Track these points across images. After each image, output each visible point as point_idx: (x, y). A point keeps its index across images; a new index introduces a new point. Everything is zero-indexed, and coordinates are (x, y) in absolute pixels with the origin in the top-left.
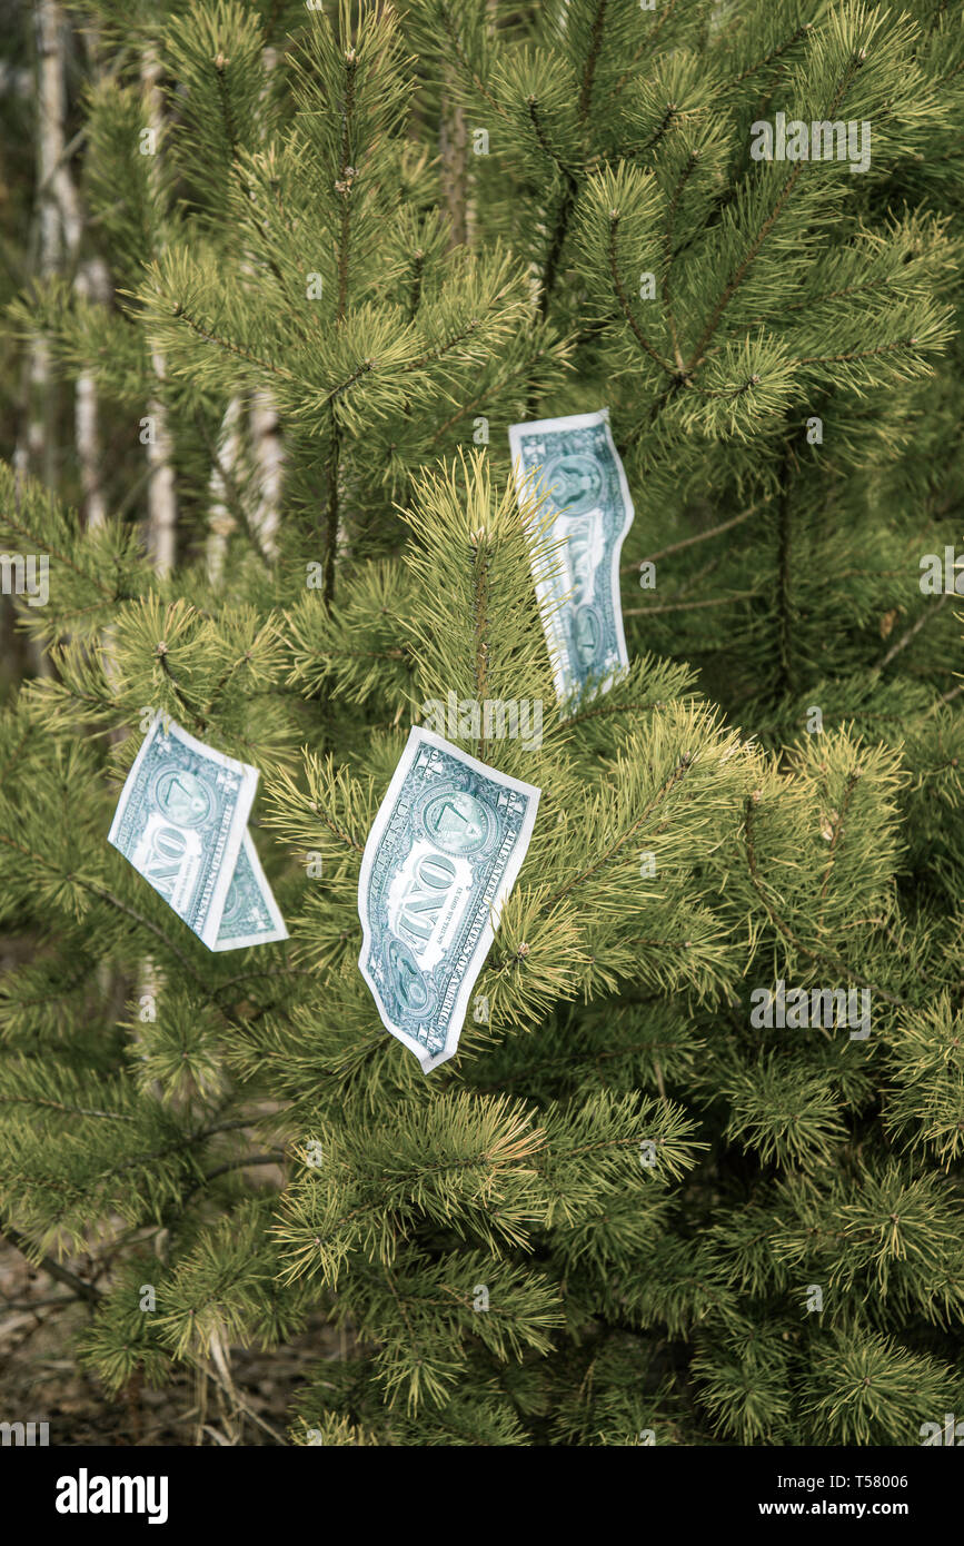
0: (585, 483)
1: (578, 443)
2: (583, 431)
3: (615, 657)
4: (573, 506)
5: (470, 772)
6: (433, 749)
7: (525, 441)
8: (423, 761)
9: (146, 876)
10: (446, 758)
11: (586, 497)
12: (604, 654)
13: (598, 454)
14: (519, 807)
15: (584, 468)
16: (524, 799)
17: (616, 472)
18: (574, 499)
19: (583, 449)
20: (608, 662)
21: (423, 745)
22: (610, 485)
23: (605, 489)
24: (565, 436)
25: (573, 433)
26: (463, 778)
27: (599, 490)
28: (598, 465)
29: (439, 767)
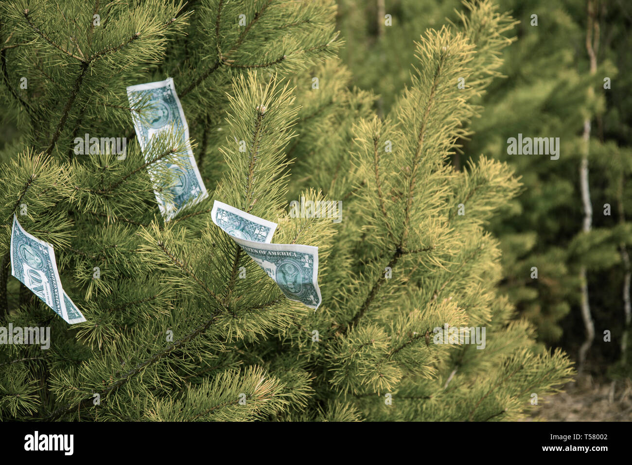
0: (160, 113)
1: (155, 95)
2: (157, 90)
3: (198, 189)
4: (156, 124)
5: (242, 219)
6: (223, 211)
7: (133, 94)
8: (219, 217)
9: (32, 290)
10: (229, 214)
11: (161, 120)
12: (190, 189)
13: (165, 100)
14: (264, 234)
15: (160, 106)
16: (268, 230)
17: (177, 108)
18: (156, 121)
19: (157, 98)
20: (193, 192)
21: (219, 209)
22: (174, 114)
23: (171, 116)
24: (149, 92)
25: (152, 90)
27: (168, 116)
28: (166, 105)
29: (226, 219)
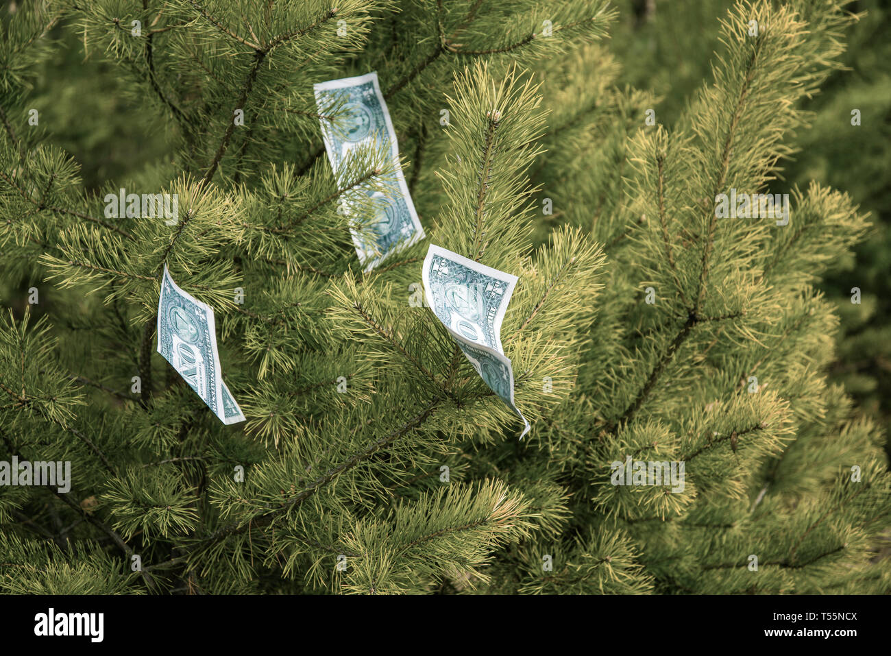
0: (359, 121)
1: (352, 95)
2: (354, 88)
3: (410, 227)
4: (352, 136)
5: (468, 271)
6: (442, 258)
7: (323, 94)
8: (436, 267)
9: (182, 375)
10: (450, 263)
11: (360, 130)
12: (399, 226)
13: (366, 102)
14: (500, 291)
15: (358, 111)
16: (504, 285)
17: (382, 113)
18: (352, 131)
19: (355, 99)
20: (404, 231)
21: (436, 257)
22: (377, 122)
23: (373, 125)
24: (344, 91)
25: (348, 89)
26: (462, 276)
27: (369, 125)
28: (367, 109)
29: (446, 270)
